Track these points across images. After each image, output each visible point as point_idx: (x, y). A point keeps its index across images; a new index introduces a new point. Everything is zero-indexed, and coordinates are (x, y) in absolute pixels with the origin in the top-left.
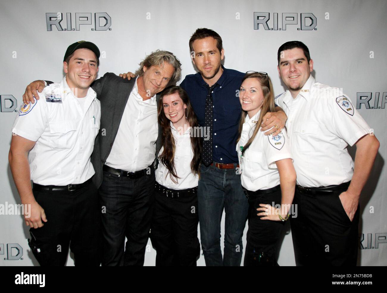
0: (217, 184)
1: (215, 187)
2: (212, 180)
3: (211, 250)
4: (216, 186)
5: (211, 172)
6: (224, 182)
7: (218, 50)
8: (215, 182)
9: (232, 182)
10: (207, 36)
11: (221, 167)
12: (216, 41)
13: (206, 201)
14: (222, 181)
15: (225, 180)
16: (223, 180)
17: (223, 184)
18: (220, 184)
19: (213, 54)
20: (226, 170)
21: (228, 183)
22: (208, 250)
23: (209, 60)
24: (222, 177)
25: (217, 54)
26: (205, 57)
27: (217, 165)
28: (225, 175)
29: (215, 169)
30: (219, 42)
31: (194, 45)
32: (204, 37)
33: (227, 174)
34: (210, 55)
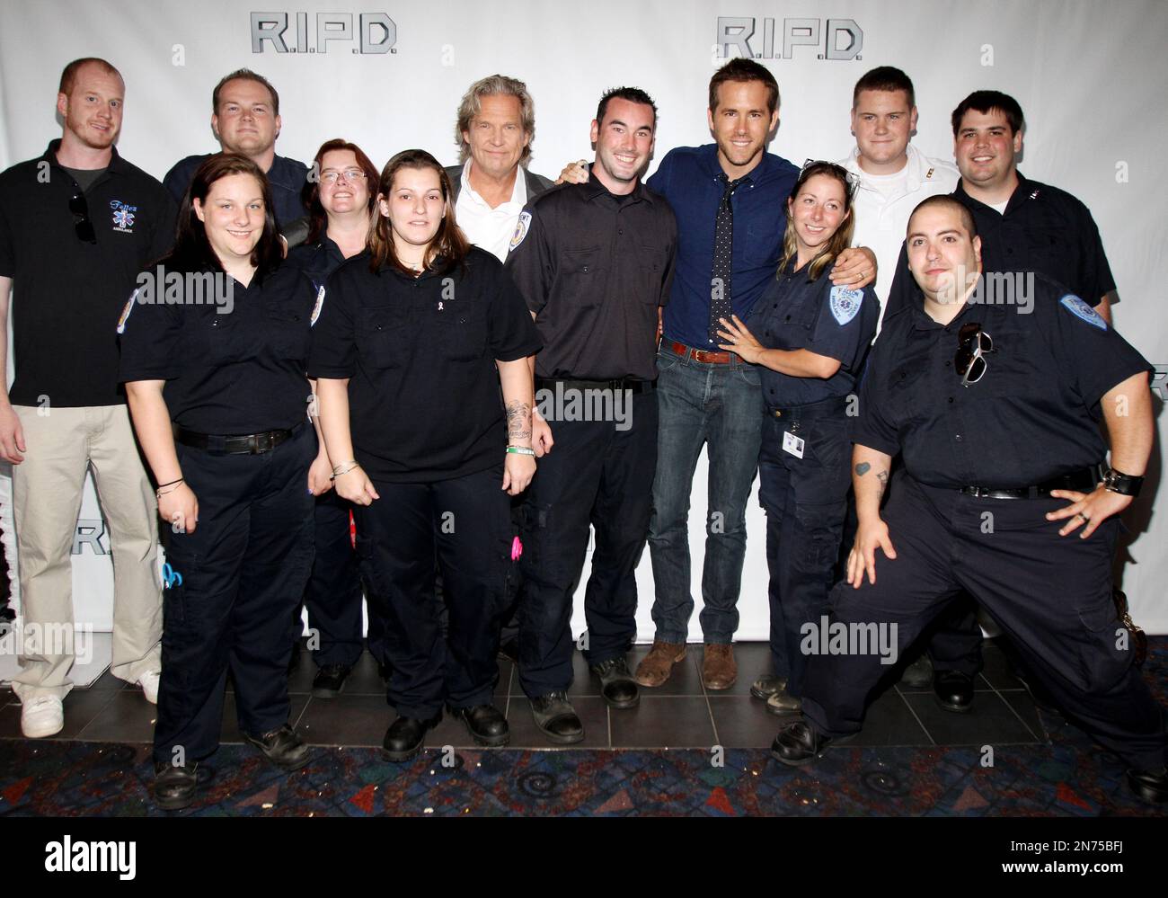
0: (691, 396)
1: (686, 401)
2: (680, 387)
3: (664, 536)
4: (689, 399)
5: (680, 369)
6: (708, 390)
7: (767, 111)
8: (687, 392)
9: (723, 392)
10: (753, 79)
11: (702, 357)
12: (768, 92)
13: (666, 430)
14: (702, 390)
15: (708, 386)
16: (704, 387)
17: (704, 394)
18: (699, 395)
19: (757, 118)
20: (712, 365)
21: (715, 393)
22: (660, 537)
23: (746, 127)
24: (704, 381)
25: (765, 119)
26: (739, 120)
27: (694, 353)
28: (709, 376)
29: (690, 364)
30: (773, 94)
31: (721, 89)
32: (745, 79)
33: (714, 374)
34: (751, 118)
